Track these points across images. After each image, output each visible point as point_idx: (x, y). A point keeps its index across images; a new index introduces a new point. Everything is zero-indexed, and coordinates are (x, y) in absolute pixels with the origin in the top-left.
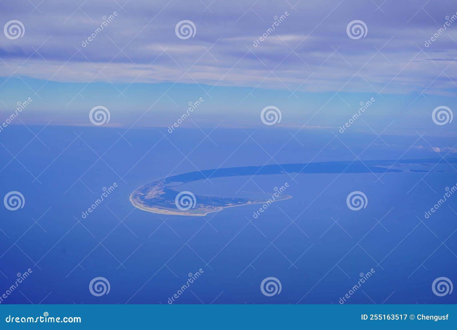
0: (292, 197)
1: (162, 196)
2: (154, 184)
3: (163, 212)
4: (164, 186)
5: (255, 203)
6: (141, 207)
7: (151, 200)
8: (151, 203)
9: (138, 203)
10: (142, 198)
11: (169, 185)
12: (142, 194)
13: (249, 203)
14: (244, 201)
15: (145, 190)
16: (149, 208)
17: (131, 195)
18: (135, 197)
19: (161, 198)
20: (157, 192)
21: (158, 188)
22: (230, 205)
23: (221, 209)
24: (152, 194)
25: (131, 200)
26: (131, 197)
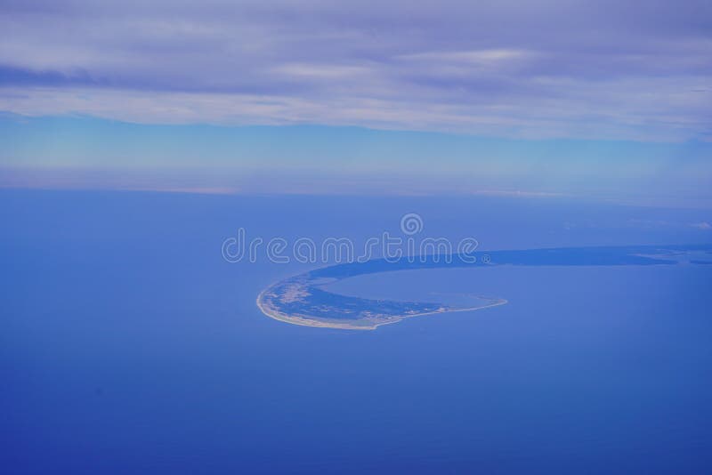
0: (506, 301)
1: (306, 299)
2: (294, 281)
3: (309, 323)
4: (307, 285)
5: (450, 311)
6: (276, 316)
7: (290, 305)
8: (290, 309)
9: (270, 310)
10: (276, 302)
11: (314, 282)
12: (275, 296)
13: (442, 310)
14: (433, 306)
15: (279, 290)
16: (287, 318)
17: (259, 296)
18: (265, 300)
19: (305, 302)
20: (299, 293)
21: (299, 287)
22: (413, 314)
23: (398, 319)
24: (291, 295)
25: (259, 305)
26: (258, 300)
